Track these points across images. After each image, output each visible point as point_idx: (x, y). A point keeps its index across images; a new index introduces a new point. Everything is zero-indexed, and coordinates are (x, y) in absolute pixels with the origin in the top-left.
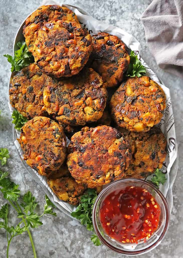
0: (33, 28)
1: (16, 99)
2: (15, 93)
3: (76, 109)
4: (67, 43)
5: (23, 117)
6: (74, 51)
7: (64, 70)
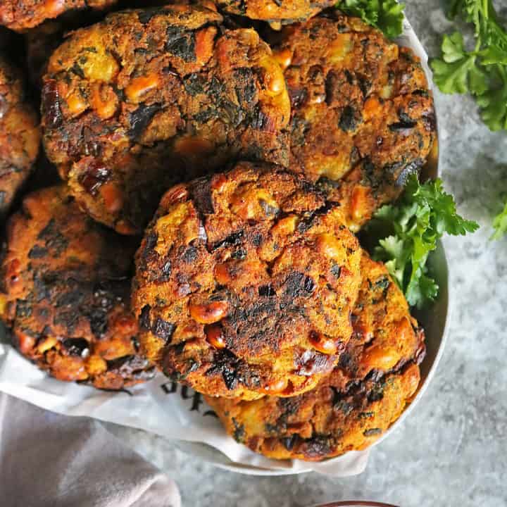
0: (385, 353)
1: (399, 74)
2: (406, 94)
3: (148, 62)
4: (224, 302)
5: (359, 16)
6: (193, 277)
7: (215, 191)
